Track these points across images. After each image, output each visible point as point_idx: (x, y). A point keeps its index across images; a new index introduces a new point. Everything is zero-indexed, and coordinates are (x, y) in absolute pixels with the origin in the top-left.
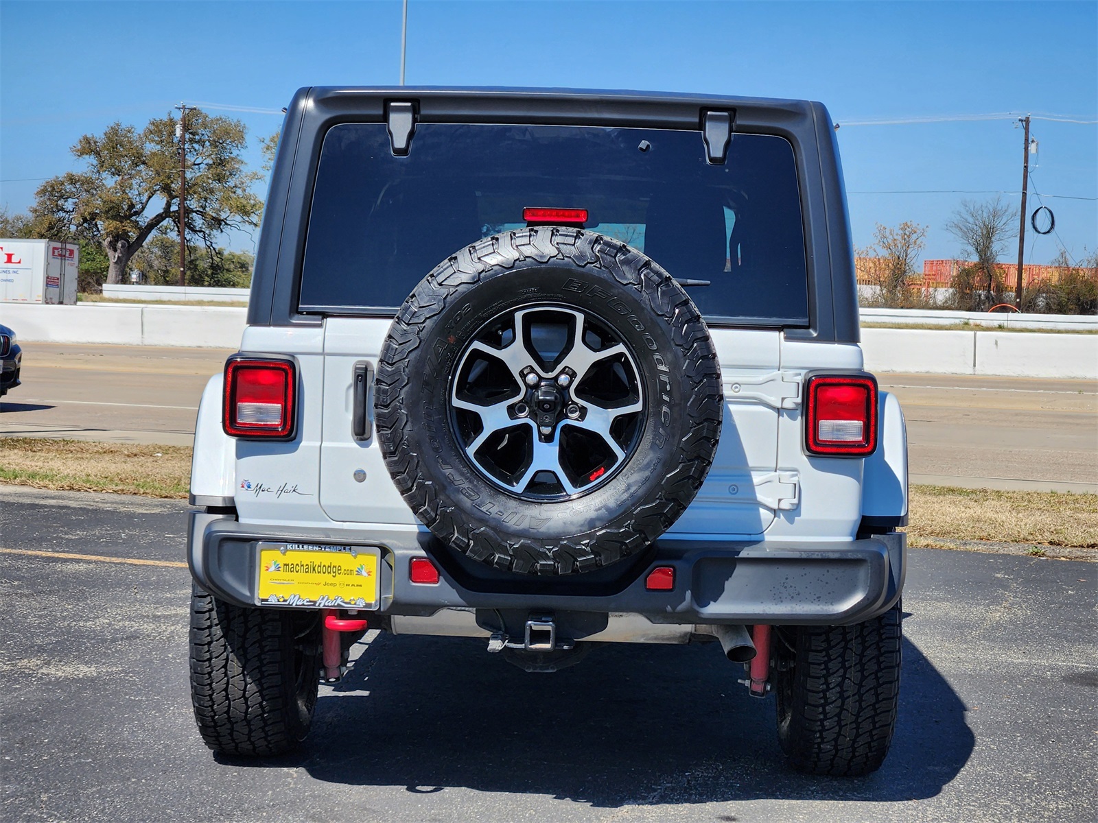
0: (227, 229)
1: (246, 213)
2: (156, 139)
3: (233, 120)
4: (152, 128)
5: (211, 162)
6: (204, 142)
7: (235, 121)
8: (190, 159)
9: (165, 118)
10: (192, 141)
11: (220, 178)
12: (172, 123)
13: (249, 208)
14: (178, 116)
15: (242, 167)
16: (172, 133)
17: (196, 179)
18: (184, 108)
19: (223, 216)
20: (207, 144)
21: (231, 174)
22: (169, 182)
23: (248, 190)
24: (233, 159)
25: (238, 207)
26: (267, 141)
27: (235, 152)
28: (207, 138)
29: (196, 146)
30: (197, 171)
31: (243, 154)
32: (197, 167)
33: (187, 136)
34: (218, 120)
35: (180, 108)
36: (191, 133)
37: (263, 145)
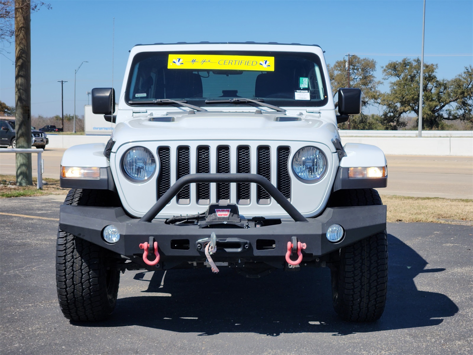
0: (368, 106)
1: (376, 99)
2: (339, 69)
3: (371, 59)
4: (337, 64)
5: (361, 77)
6: (358, 69)
7: (372, 60)
8: (353, 76)
9: (342, 60)
10: (353, 69)
11: (365, 84)
12: (345, 61)
13: (376, 96)
14: (347, 59)
15: (375, 79)
16: (345, 66)
17: (355, 85)
18: (349, 55)
19: (366, 100)
20: (360, 70)
21: (370, 82)
22: (343, 87)
23: (376, 88)
24: (370, 76)
25: (372, 96)
26: (384, 68)
27: (372, 73)
28: (359, 67)
29: (355, 71)
30: (356, 82)
31: (374, 73)
32: (355, 80)
33: (351, 67)
34: (364, 60)
35: (347, 56)
36: (353, 66)
37: (383, 69)
